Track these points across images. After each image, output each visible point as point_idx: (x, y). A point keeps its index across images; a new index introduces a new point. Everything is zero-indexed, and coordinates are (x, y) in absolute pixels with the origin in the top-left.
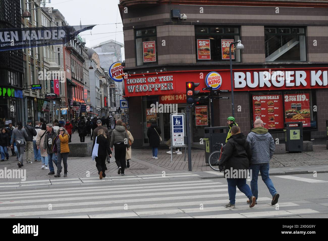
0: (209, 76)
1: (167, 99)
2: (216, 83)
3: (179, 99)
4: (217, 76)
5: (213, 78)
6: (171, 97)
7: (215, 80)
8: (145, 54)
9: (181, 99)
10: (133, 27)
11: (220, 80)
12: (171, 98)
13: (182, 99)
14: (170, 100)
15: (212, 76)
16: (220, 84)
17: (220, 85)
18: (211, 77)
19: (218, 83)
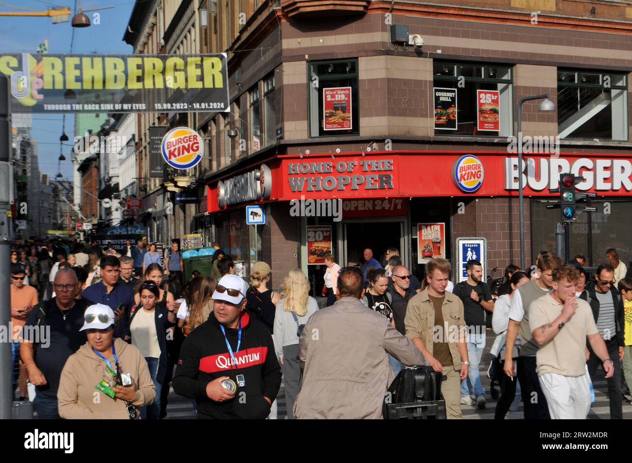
0: (462, 164)
1: (356, 208)
2: (474, 178)
3: (383, 208)
4: (476, 165)
5: (469, 167)
6: (364, 204)
7: (472, 172)
8: (327, 113)
9: (388, 208)
10: (307, 57)
11: (480, 172)
12: (364, 206)
13: (390, 208)
14: (363, 209)
15: (468, 165)
16: (481, 180)
17: (480, 183)
18: (466, 165)
19: (478, 178)
